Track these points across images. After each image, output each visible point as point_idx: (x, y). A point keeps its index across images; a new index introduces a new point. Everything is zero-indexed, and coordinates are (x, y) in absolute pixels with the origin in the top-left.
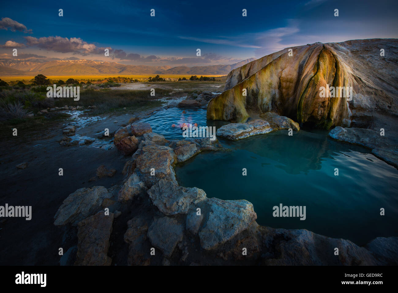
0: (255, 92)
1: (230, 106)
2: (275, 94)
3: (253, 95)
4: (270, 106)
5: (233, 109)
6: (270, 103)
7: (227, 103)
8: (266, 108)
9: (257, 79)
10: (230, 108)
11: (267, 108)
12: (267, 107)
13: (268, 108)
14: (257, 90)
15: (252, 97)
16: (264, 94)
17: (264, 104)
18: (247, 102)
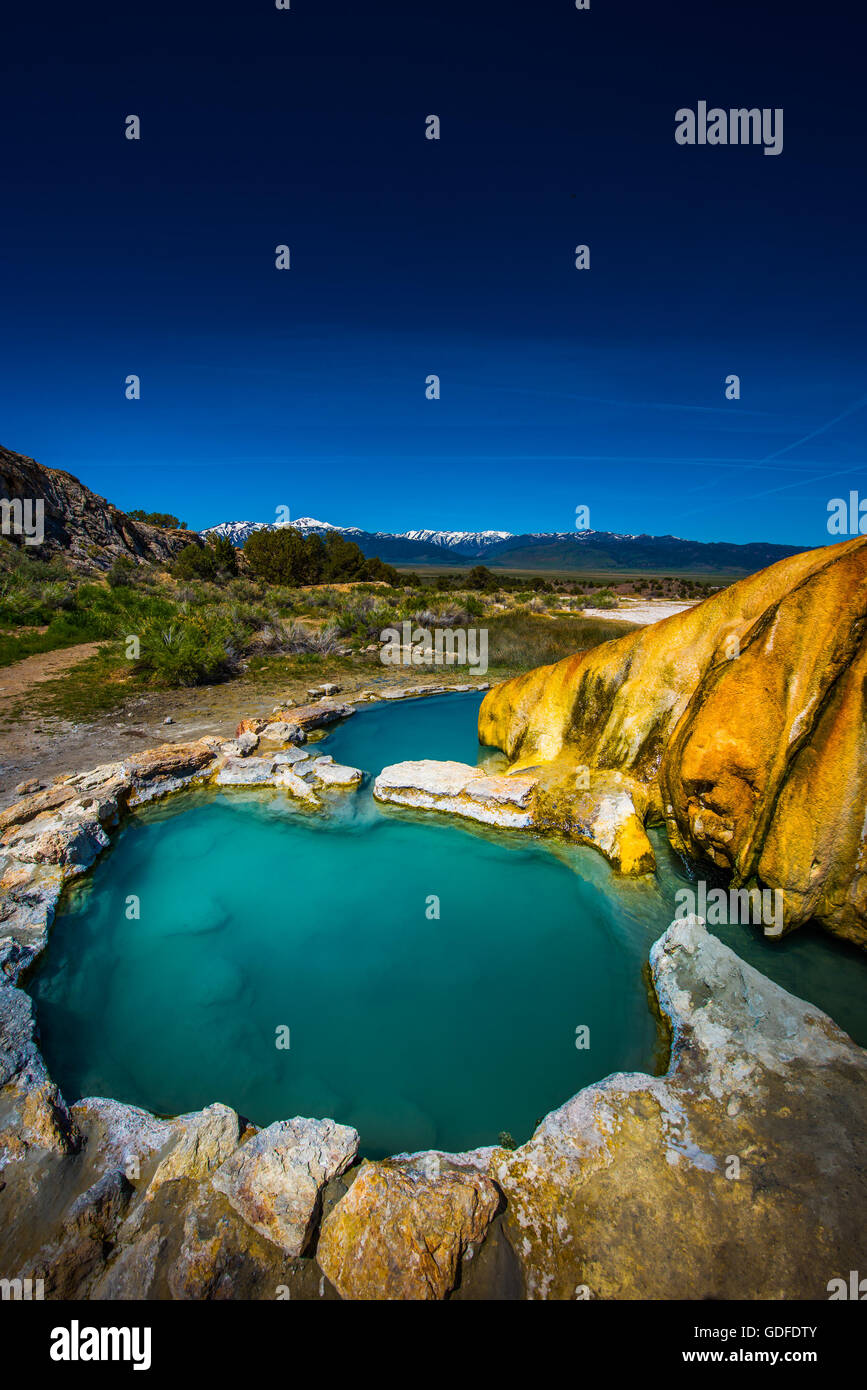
0: (606, 689)
1: (519, 716)
2: (671, 710)
3: (597, 697)
4: (634, 751)
5: (522, 727)
6: (638, 738)
7: (518, 706)
8: (619, 756)
9: (640, 645)
10: (518, 722)
11: (622, 756)
12: (625, 751)
13: (626, 755)
14: (614, 684)
15: (593, 704)
16: (633, 703)
17: (621, 739)
18: (573, 715)
